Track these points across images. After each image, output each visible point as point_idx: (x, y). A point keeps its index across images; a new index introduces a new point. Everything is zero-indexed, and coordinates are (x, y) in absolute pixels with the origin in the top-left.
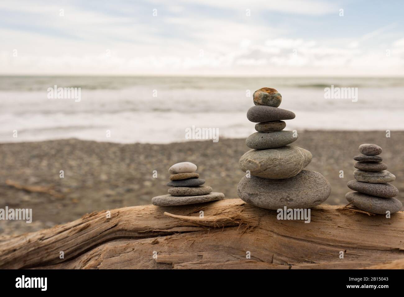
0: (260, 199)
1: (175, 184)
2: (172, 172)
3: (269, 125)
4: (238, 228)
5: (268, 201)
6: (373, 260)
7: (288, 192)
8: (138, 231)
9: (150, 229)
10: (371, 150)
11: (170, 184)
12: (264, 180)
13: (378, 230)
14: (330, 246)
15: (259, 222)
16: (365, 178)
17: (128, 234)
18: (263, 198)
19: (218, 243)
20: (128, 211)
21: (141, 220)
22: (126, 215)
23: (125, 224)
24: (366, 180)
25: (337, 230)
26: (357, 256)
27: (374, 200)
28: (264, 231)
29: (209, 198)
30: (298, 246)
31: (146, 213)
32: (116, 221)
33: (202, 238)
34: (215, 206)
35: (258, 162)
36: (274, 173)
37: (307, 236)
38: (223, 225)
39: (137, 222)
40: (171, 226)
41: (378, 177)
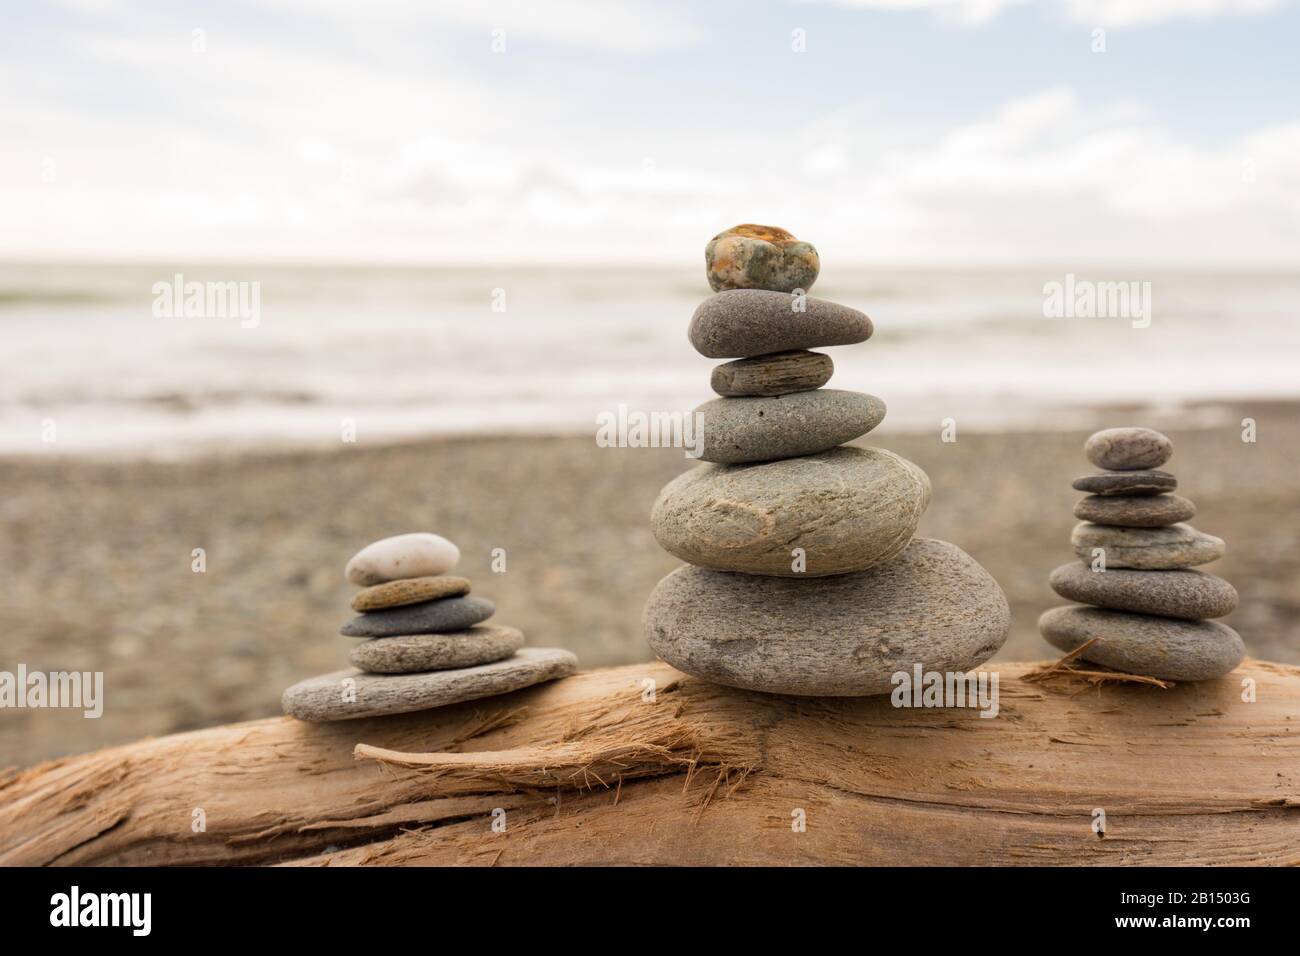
0: (765, 657)
1: (380, 625)
2: (364, 576)
3: (781, 365)
4: (687, 784)
5: (804, 663)
6: (1208, 855)
7: (878, 623)
8: (228, 834)
9: (284, 821)
10: (1139, 450)
11: (357, 627)
12: (764, 582)
13: (1187, 738)
14: (1039, 817)
15: (763, 752)
16: (1122, 553)
17: (179, 856)
18: (780, 655)
19: (607, 851)
20: (170, 754)
21: (238, 789)
22: (164, 771)
23: (166, 810)
24: (1129, 558)
25: (1049, 753)
26: (1148, 847)
27: (1168, 631)
28: (791, 785)
29: (531, 672)
30: (928, 831)
31: (257, 756)
32: (121, 803)
33: (534, 841)
34: (558, 701)
35: (765, 510)
36: (830, 551)
37: (952, 788)
38: (614, 775)
39: (222, 800)
40: (381, 801)
41: (1171, 546)
